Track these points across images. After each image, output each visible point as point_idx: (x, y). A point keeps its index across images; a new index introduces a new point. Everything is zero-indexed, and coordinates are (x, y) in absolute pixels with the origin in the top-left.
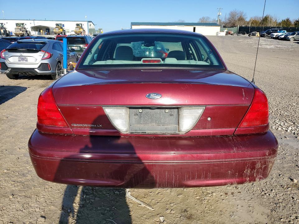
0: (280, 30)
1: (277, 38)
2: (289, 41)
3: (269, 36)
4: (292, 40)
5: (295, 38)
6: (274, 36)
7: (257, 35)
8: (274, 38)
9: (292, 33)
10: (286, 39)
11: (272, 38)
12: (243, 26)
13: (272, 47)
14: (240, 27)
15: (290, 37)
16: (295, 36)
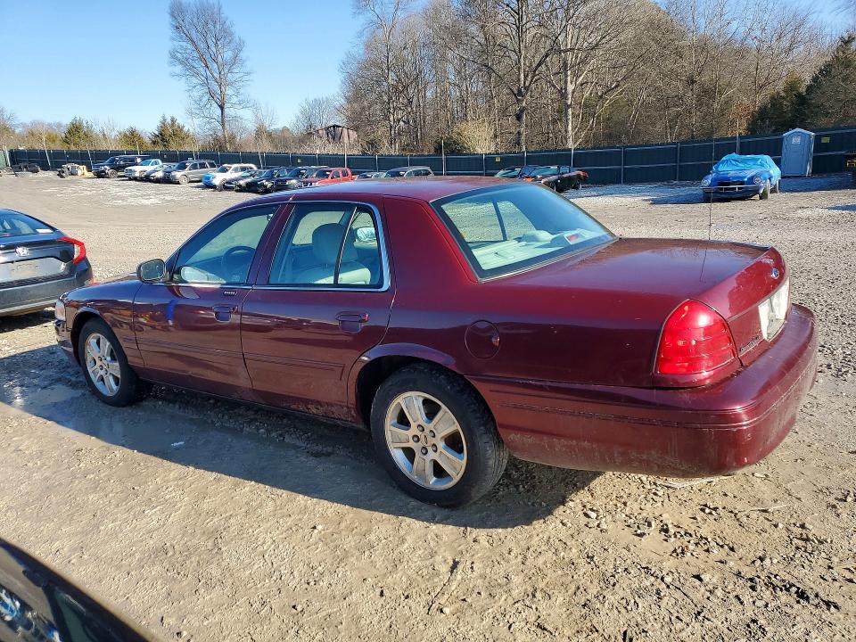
0: (143, 159)
1: (147, 179)
2: (178, 183)
3: (119, 174)
4: (184, 181)
5: (190, 176)
6: (137, 175)
7: (79, 172)
8: (135, 179)
9: (177, 164)
10: (168, 180)
11: (130, 179)
12: (21, 149)
13: (154, 200)
14: (11, 152)
15: (178, 175)
16: (187, 171)
